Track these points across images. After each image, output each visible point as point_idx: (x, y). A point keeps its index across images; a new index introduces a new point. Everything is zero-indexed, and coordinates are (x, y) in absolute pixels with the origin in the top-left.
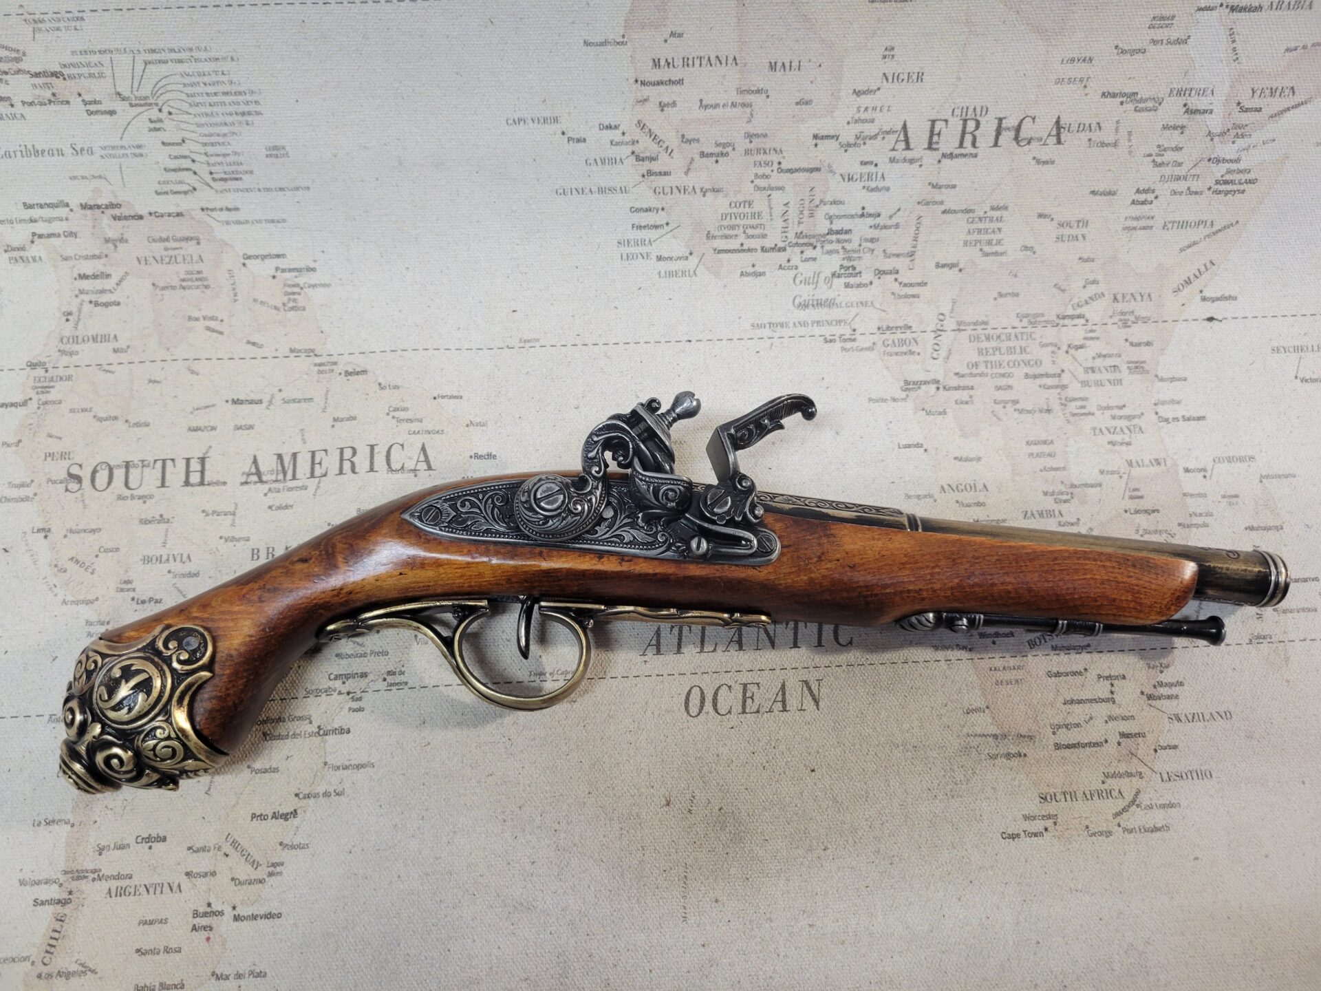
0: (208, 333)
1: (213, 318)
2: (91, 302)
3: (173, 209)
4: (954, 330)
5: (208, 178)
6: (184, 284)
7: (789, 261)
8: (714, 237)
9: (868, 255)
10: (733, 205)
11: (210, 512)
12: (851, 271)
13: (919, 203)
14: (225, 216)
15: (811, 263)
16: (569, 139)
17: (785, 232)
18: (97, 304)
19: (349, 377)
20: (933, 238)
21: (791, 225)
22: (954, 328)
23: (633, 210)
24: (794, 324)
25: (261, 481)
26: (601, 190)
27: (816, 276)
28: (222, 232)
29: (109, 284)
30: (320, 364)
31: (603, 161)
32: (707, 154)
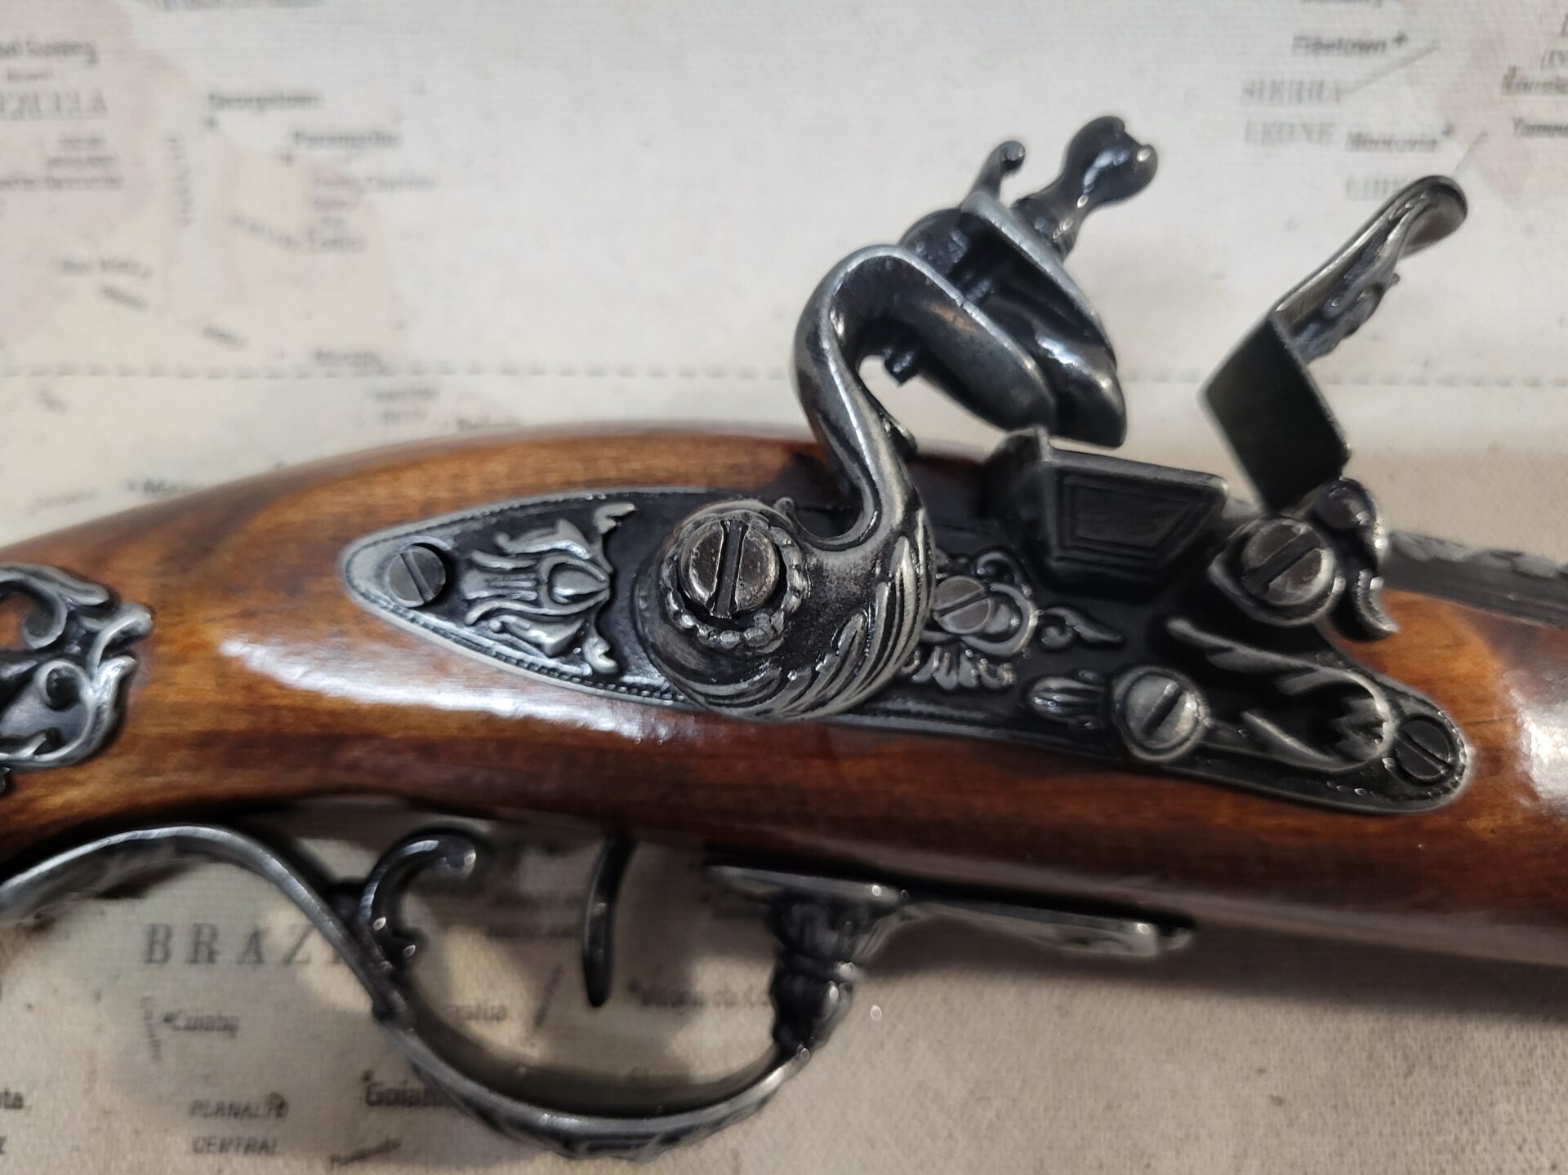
0: (110, 304)
6: (59, 173)
8: (1526, 86)
30: (391, 396)
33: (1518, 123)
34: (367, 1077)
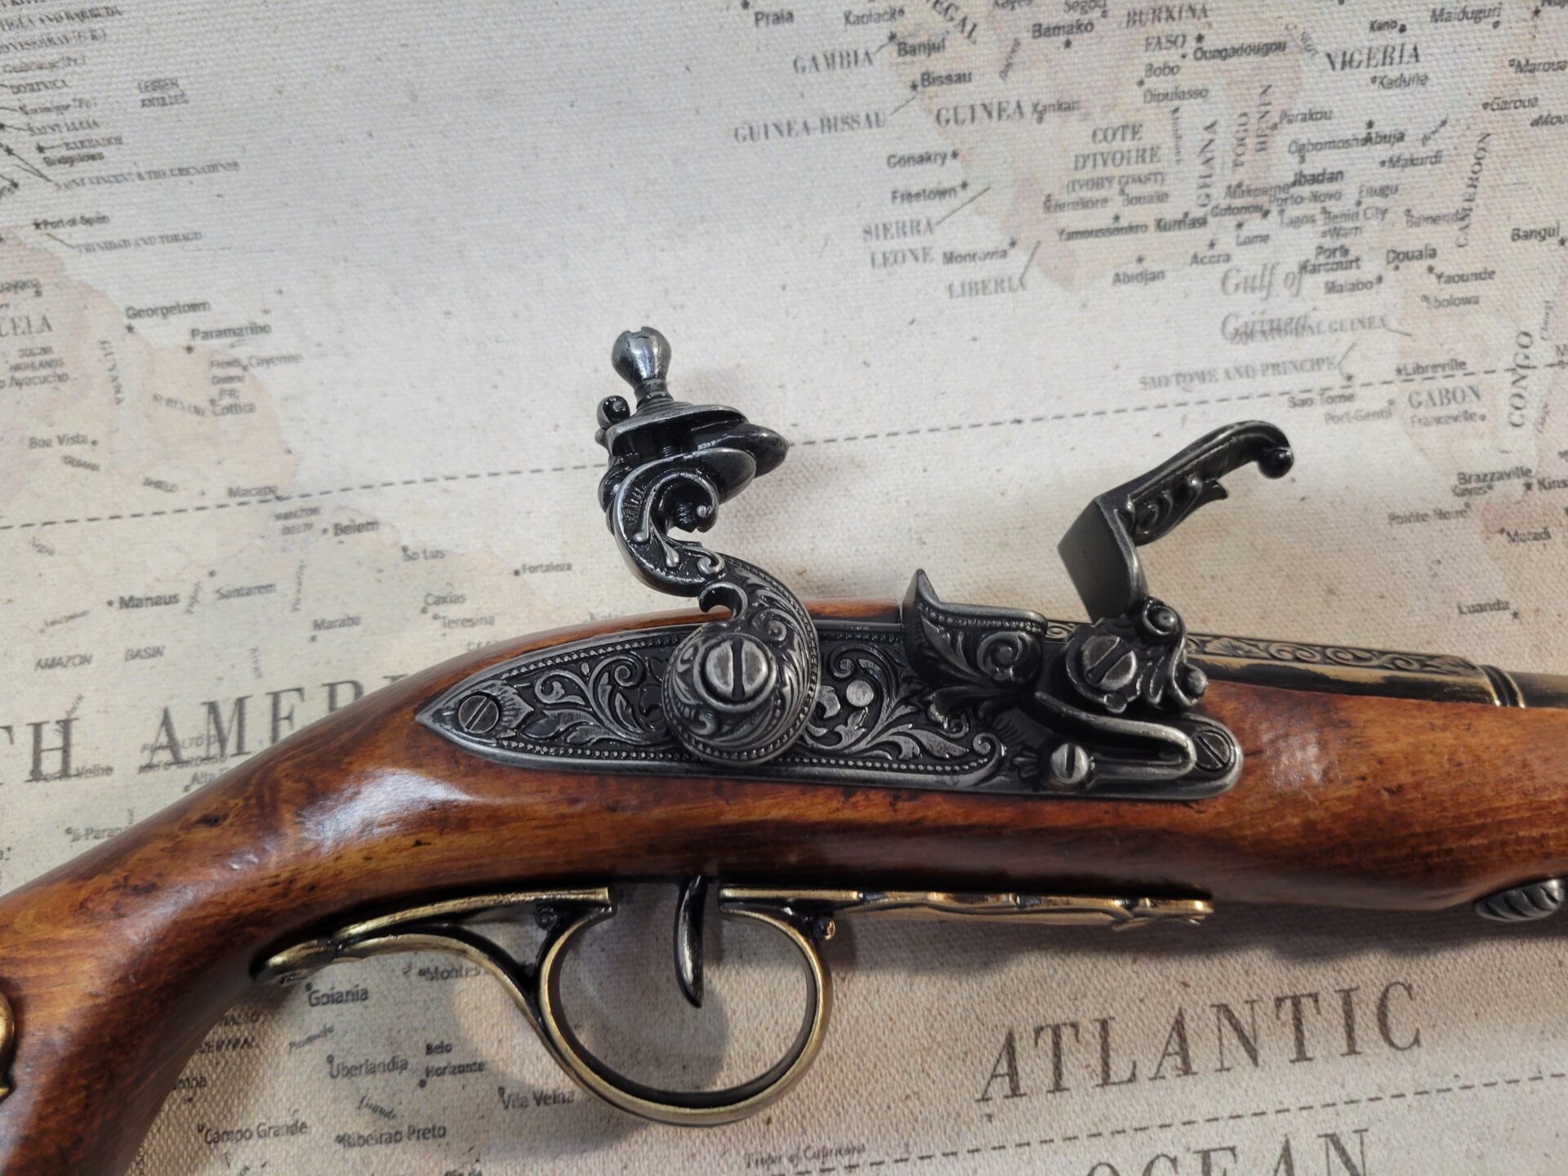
0: (70, 469)
1: (77, 440)
4: (1551, 365)
5: (36, 160)
6: (18, 375)
7: (1212, 245)
8: (1060, 207)
9: (1374, 222)
10: (1100, 136)
11: (82, 832)
12: (1338, 257)
13: (1485, 106)
14: (81, 234)
15: (1257, 246)
16: (759, 17)
17: (1205, 186)
19: (343, 537)
20: (1508, 178)
21: (1218, 171)
22: (1551, 361)
23: (893, 161)
24: (1227, 373)
25: (178, 762)
26: (828, 124)
27: (1268, 273)
28: (83, 269)
30: (287, 516)
31: (830, 61)
32: (1048, 29)
33: (1062, 232)
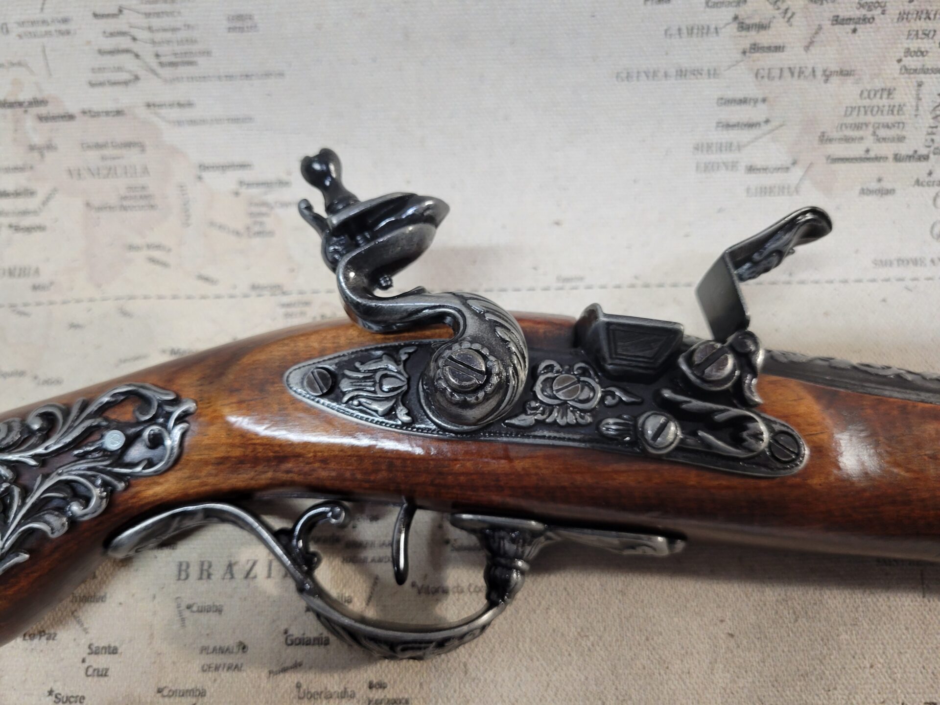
0: (151, 265)
1: (158, 247)
2: (10, 226)
3: (111, 106)
5: (153, 62)
6: (125, 203)
7: (930, 174)
8: (830, 140)
10: (865, 94)
14: (175, 113)
17: (932, 134)
18: (17, 228)
23: (721, 101)
24: (933, 260)
26: (682, 73)
28: (173, 136)
29: (31, 203)
30: (288, 305)
31: (691, 31)
32: (843, 19)
33: (828, 157)
34: (286, 632)
